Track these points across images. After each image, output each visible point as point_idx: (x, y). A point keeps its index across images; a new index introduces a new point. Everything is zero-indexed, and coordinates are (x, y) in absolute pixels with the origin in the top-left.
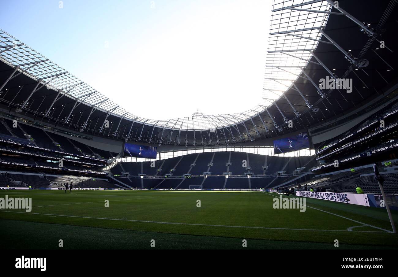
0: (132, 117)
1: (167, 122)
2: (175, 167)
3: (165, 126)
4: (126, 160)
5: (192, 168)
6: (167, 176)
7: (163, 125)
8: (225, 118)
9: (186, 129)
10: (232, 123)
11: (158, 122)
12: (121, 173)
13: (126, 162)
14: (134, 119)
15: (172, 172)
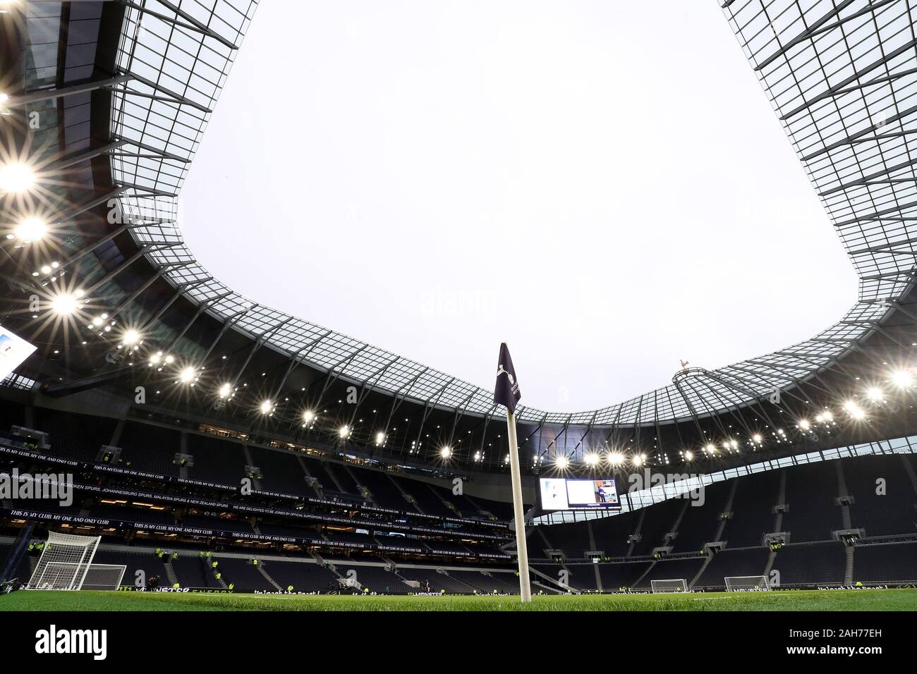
0: (535, 416)
1: (617, 412)
2: (676, 527)
3: (616, 422)
4: (550, 520)
5: (723, 524)
6: (660, 553)
7: (611, 421)
8: (773, 366)
9: (673, 417)
10: (799, 374)
11: (597, 416)
12: (543, 552)
13: (551, 523)
14: (542, 420)
15: (672, 542)
